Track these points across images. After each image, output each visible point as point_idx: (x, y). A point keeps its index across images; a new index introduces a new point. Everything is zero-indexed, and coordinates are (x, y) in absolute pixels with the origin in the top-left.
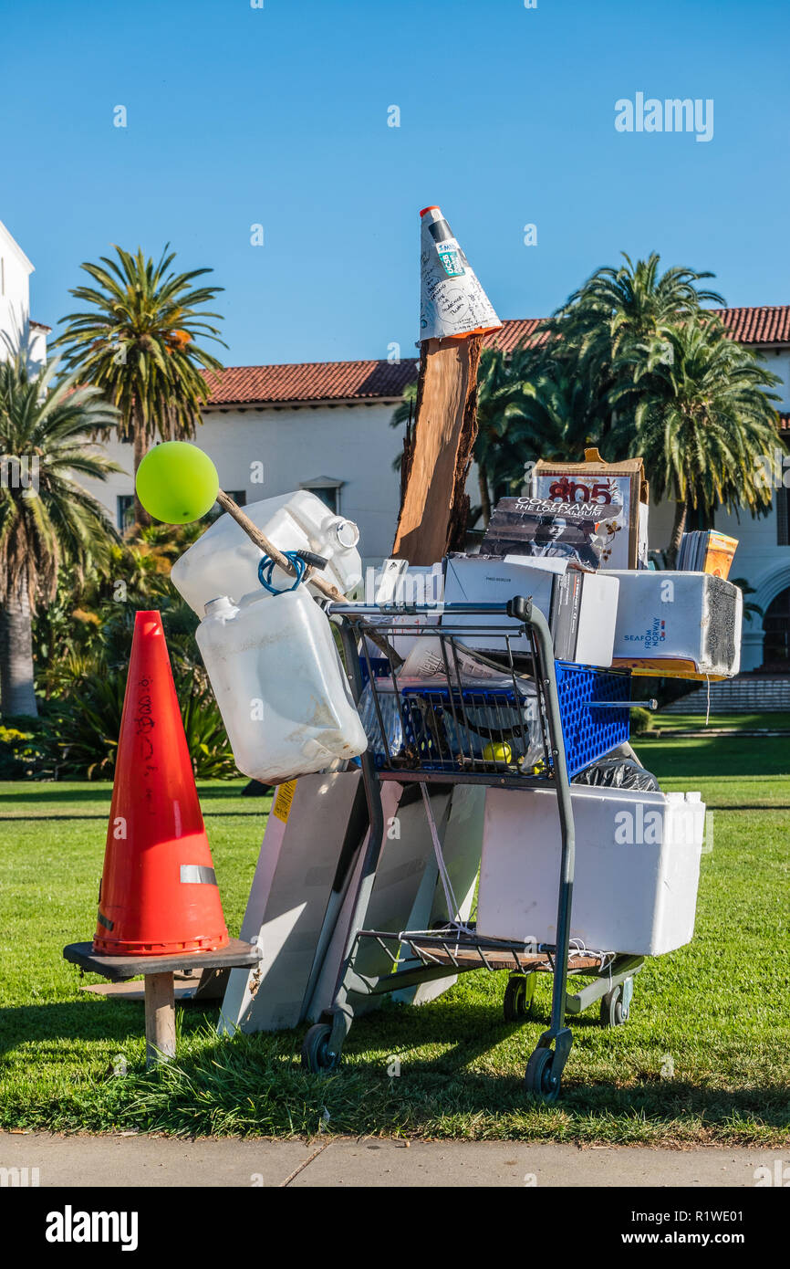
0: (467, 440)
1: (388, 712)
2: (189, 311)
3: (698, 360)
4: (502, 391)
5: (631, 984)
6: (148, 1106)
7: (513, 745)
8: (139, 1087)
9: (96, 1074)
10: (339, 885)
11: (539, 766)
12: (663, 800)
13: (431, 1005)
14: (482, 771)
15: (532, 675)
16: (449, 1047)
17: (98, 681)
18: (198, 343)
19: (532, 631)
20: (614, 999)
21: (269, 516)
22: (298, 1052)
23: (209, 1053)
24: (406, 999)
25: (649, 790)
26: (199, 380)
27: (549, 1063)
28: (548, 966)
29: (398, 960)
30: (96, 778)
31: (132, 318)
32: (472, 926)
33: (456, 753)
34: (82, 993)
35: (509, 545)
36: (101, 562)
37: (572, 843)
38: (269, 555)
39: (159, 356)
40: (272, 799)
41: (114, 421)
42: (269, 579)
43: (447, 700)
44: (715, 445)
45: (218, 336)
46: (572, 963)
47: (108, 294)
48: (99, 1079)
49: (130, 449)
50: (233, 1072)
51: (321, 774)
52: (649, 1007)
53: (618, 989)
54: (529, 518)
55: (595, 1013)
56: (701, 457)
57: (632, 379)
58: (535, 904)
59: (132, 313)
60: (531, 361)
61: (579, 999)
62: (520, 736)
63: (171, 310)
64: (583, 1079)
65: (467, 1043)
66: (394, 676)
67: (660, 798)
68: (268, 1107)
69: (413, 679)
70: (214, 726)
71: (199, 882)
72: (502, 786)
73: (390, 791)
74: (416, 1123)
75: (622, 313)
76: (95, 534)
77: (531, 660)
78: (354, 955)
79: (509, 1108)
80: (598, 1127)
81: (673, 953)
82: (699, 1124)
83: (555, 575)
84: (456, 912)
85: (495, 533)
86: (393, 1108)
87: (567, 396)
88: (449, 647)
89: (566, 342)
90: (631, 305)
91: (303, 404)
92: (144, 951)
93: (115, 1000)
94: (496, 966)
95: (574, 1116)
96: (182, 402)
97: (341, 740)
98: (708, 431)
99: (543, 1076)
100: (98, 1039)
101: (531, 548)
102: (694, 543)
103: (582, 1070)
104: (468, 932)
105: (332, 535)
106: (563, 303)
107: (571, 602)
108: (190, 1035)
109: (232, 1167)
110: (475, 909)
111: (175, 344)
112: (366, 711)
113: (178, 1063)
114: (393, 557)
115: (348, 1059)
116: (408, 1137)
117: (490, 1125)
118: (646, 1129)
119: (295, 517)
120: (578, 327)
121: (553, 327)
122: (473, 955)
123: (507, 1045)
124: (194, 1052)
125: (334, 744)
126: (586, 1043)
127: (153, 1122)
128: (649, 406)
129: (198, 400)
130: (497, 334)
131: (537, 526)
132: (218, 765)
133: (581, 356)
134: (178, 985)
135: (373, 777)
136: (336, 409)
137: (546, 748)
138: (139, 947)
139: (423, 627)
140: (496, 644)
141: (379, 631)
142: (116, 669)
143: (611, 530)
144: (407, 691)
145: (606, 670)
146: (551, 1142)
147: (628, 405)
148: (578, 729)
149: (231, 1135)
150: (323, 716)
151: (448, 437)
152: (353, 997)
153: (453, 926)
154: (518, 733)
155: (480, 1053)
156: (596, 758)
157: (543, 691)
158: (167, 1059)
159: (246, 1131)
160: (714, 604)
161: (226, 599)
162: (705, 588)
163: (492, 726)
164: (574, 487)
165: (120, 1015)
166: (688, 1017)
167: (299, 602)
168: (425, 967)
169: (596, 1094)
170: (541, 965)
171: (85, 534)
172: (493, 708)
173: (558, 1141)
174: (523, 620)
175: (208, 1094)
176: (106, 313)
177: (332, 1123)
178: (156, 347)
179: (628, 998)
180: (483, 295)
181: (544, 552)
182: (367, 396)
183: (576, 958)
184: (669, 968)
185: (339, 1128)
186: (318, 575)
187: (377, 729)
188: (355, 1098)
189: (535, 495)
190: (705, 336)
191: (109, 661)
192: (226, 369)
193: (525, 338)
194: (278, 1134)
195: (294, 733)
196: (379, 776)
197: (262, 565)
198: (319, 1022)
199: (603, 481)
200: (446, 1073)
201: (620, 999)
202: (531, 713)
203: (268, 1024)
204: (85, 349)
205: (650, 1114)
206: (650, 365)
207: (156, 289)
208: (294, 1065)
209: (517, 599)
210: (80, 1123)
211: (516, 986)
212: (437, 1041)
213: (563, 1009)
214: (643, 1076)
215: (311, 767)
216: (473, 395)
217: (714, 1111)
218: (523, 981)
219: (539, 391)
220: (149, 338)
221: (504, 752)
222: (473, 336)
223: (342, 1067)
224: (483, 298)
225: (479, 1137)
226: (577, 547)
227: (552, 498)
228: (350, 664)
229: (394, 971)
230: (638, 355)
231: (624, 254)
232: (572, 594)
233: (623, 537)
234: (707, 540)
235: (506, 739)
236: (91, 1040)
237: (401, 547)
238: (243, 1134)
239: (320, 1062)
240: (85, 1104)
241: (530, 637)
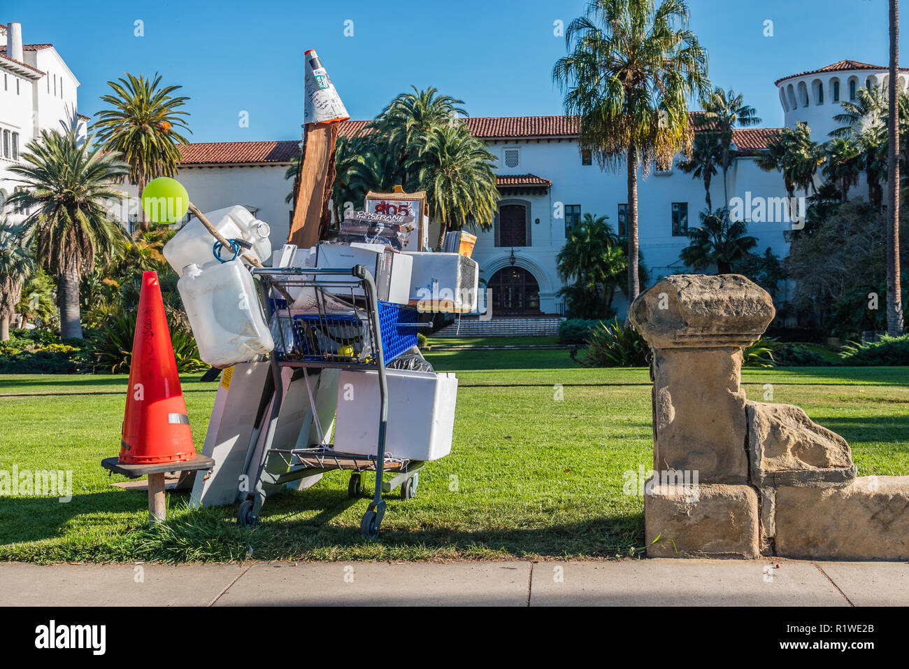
0: (330, 179)
1: (285, 329)
2: (170, 111)
3: (453, 145)
4: (346, 160)
5: (417, 477)
6: (150, 547)
7: (354, 347)
8: (145, 537)
9: (120, 531)
10: (258, 424)
11: (368, 358)
12: (436, 377)
13: (308, 490)
14: (337, 361)
15: (365, 308)
16: (319, 512)
17: (118, 318)
18: (174, 129)
19: (365, 284)
20: (408, 485)
21: (219, 220)
22: (235, 516)
23: (185, 518)
24: (295, 488)
25: (428, 371)
26: (176, 150)
27: (374, 519)
28: (373, 467)
29: (290, 465)
30: (116, 372)
31: (137, 114)
32: (331, 446)
33: (323, 352)
34: (111, 487)
35: (353, 237)
36: (119, 250)
37: (386, 400)
38: (219, 241)
39: (153, 136)
40: (218, 383)
41: (127, 172)
42: (219, 254)
43: (318, 322)
44: (462, 192)
45: (186, 126)
46: (386, 465)
47: (124, 100)
48: (122, 533)
49: (136, 188)
50: (198, 528)
51: (247, 363)
52: (427, 489)
53: (410, 480)
54: (364, 223)
55: (398, 493)
56: (454, 199)
57: (418, 155)
58: (366, 434)
59: (137, 111)
60: (362, 144)
61: (389, 484)
62: (358, 342)
63: (160, 110)
64: (392, 527)
65: (328, 509)
66: (289, 309)
67: (434, 376)
68: (218, 546)
69: (300, 310)
70: (184, 344)
71: (179, 422)
72: (348, 370)
73: (286, 373)
74: (301, 553)
75: (413, 119)
76: (115, 235)
77: (364, 301)
78: (266, 463)
79: (352, 544)
80: (400, 553)
81: (440, 460)
82: (454, 549)
83: (378, 254)
84: (322, 439)
85: (345, 231)
86: (288, 545)
87: (382, 163)
88: (319, 293)
89: (381, 134)
90: (417, 115)
91: (235, 165)
92: (148, 461)
93: (131, 491)
94: (344, 467)
95: (387, 547)
96: (166, 162)
97: (259, 344)
98: (458, 184)
99: (370, 525)
100: (121, 512)
101: (365, 239)
102: (453, 238)
103: (391, 523)
104: (329, 449)
105: (254, 230)
106: (380, 112)
107: (387, 268)
108: (174, 508)
109: (199, 579)
110: (333, 437)
111: (161, 129)
112: (273, 328)
113: (167, 523)
114: (288, 243)
115: (263, 520)
116: (296, 560)
117: (341, 553)
118: (426, 553)
119: (234, 220)
120: (388, 125)
121: (375, 126)
122: (332, 462)
123: (350, 511)
124: (176, 517)
125: (256, 346)
126: (393, 509)
127: (153, 556)
128: (428, 169)
129: (175, 161)
130: (345, 122)
131: (368, 227)
132: (187, 365)
133: (390, 143)
134: (167, 482)
135: (277, 364)
136: (254, 168)
137: (372, 348)
138: (145, 459)
139: (305, 282)
140: (345, 291)
141: (281, 284)
142: (128, 311)
143: (409, 230)
144: (296, 317)
145: (405, 306)
146: (375, 561)
147: (416, 168)
148: (390, 338)
149: (198, 562)
150: (249, 330)
151: (319, 178)
152: (266, 486)
153: (321, 446)
154: (357, 341)
155: (335, 515)
156: (399, 354)
157: (372, 317)
158: (161, 521)
159: (206, 560)
160: (464, 271)
161: (195, 265)
162: (459, 262)
163: (343, 336)
164: (389, 206)
165: (133, 499)
166: (448, 494)
167: (236, 267)
168: (306, 469)
169: (398, 535)
170: (369, 466)
171: (110, 235)
172: (344, 327)
173: (378, 560)
174: (361, 278)
175: (185, 540)
176: (122, 111)
177: (254, 554)
178: (151, 131)
179: (416, 484)
180: (339, 99)
181: (372, 241)
182: (271, 161)
183: (388, 462)
184: (437, 469)
185: (258, 557)
186: (247, 252)
187: (280, 338)
188: (267, 541)
189: (367, 210)
190: (457, 133)
191: (124, 307)
192: (192, 144)
193: (359, 131)
194: (224, 561)
195: (234, 339)
196: (280, 364)
197: (215, 247)
198: (246, 500)
199: (404, 203)
200: (317, 526)
201: (411, 485)
202: (364, 330)
203: (217, 502)
204: (110, 131)
205: (428, 545)
206: (427, 148)
207: (151, 98)
208: (233, 524)
209: (357, 266)
210: (111, 558)
211: (355, 478)
212: (312, 509)
213: (381, 490)
214: (424, 525)
215: (242, 359)
216: (333, 155)
217: (462, 543)
218: (359, 476)
219: (367, 160)
220: (147, 126)
221: (349, 351)
222: (333, 122)
223: (259, 524)
224: (339, 102)
225: (335, 560)
226: (390, 239)
227: (376, 212)
228: (265, 302)
229: (288, 471)
230: (420, 142)
231: (413, 87)
232: (387, 264)
233: (415, 234)
234: (460, 236)
235: (350, 343)
236: (117, 512)
237: (293, 239)
238: (204, 561)
239: (249, 521)
240: (114, 547)
241: (364, 288)
